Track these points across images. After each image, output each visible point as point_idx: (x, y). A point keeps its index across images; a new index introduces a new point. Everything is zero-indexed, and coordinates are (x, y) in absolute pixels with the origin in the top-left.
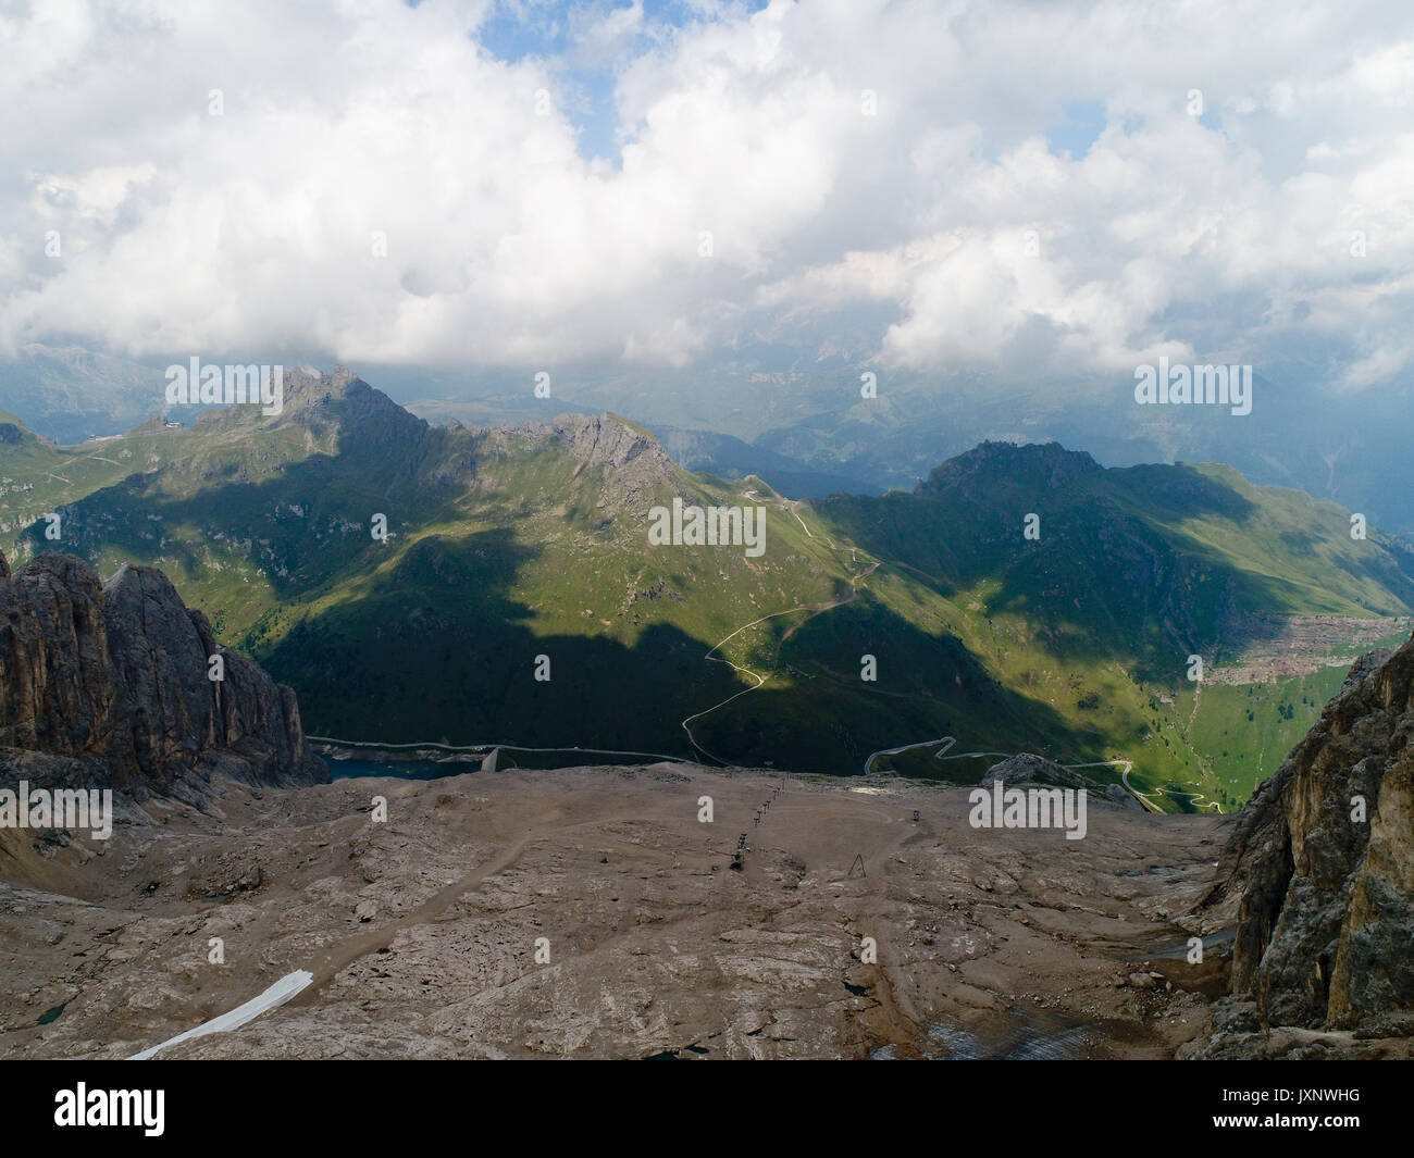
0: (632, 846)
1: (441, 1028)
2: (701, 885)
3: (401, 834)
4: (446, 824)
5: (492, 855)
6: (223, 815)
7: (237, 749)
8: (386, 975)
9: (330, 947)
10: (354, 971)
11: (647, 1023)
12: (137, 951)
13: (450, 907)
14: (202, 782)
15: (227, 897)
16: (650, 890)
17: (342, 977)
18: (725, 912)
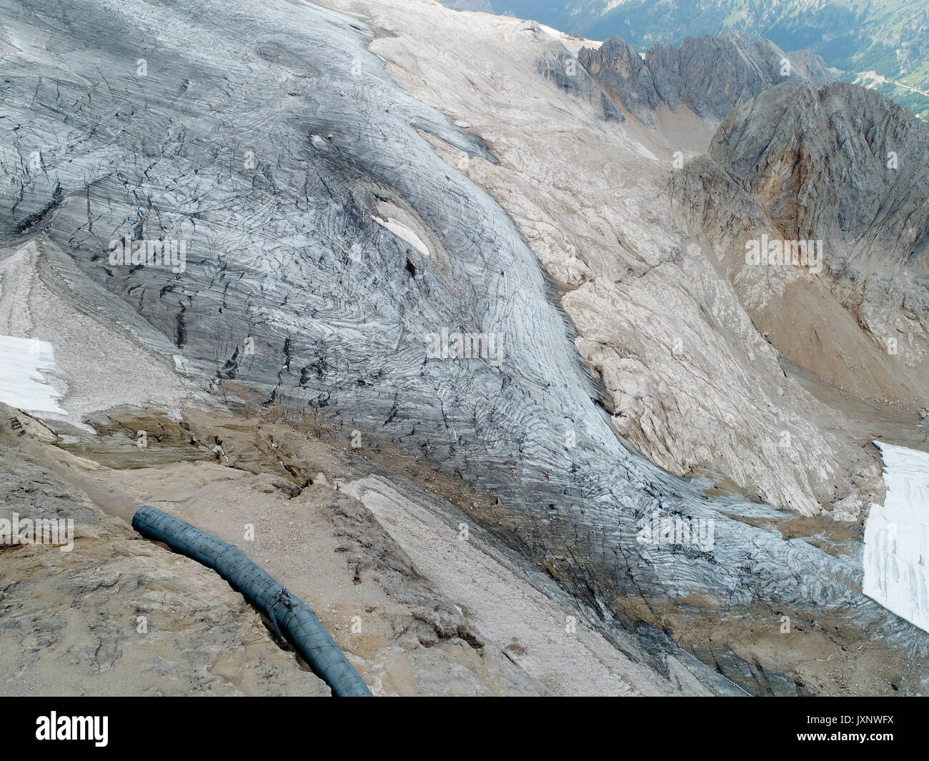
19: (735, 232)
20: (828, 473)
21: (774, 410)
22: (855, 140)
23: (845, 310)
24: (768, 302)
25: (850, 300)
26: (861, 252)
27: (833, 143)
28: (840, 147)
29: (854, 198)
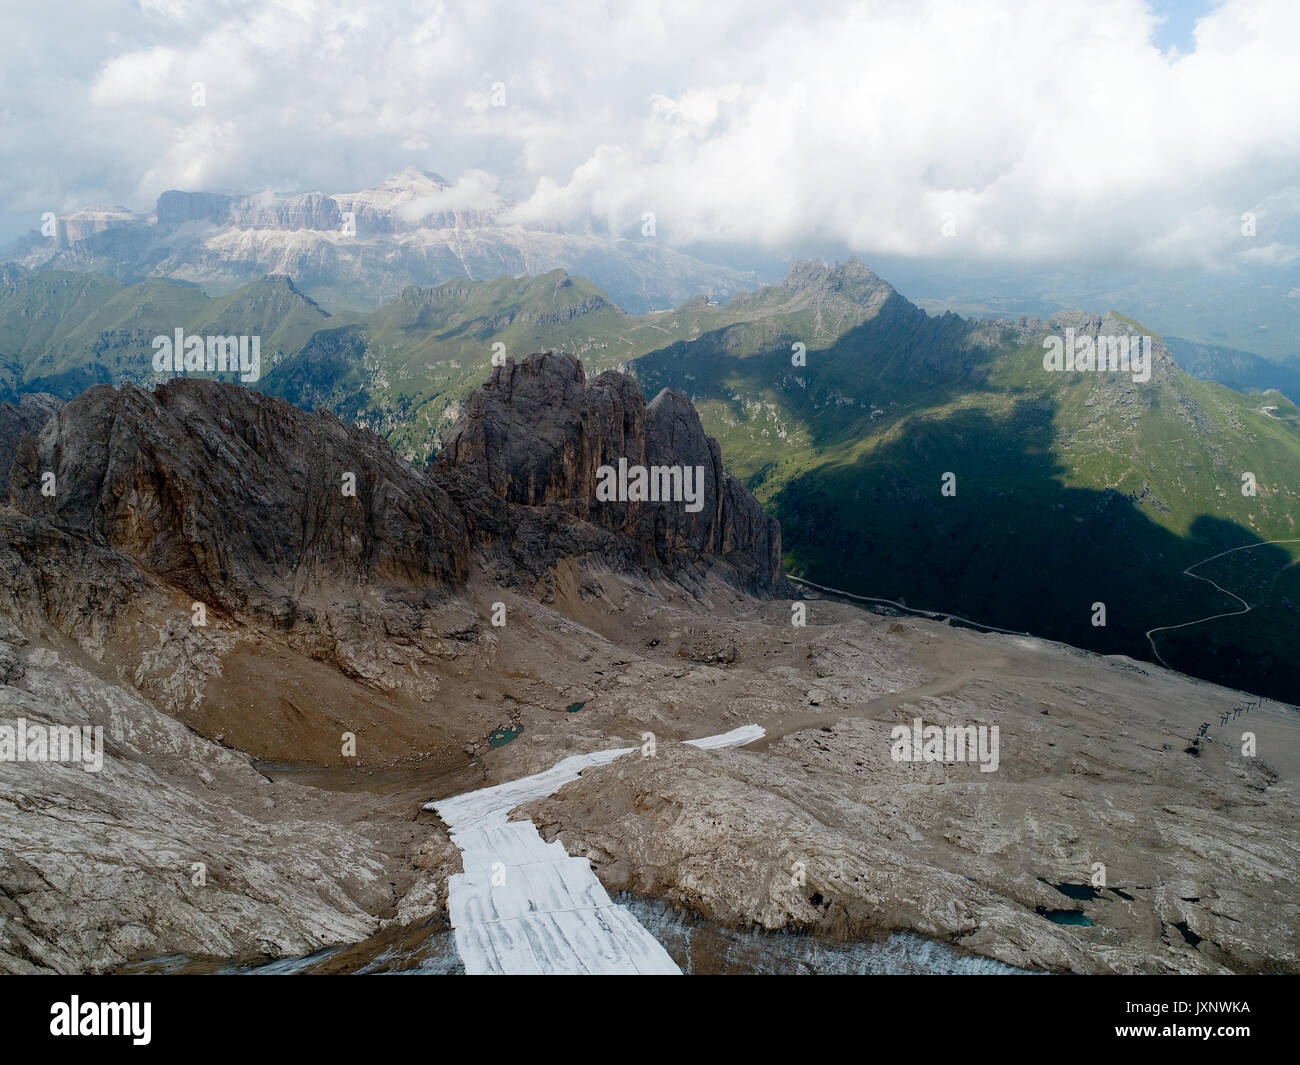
0: (1077, 706)
1: (867, 799)
2: (1149, 757)
3: (854, 646)
4: (896, 647)
5: (935, 680)
6: (712, 606)
7: (729, 559)
8: (826, 749)
9: (783, 714)
10: (800, 737)
11: (1070, 855)
12: (638, 681)
13: (890, 712)
14: (699, 576)
15: (708, 663)
16: (1090, 746)
17: (789, 739)
18: (1173, 789)
19: (107, 609)
20: (374, 871)
21: (264, 828)
22: (232, 445)
23: (318, 664)
24: (204, 691)
25: (319, 649)
26: (306, 583)
27: (202, 452)
28: (215, 458)
29: (265, 517)
